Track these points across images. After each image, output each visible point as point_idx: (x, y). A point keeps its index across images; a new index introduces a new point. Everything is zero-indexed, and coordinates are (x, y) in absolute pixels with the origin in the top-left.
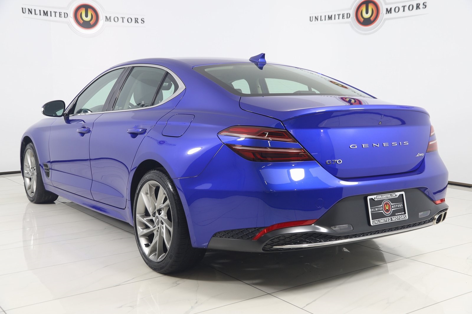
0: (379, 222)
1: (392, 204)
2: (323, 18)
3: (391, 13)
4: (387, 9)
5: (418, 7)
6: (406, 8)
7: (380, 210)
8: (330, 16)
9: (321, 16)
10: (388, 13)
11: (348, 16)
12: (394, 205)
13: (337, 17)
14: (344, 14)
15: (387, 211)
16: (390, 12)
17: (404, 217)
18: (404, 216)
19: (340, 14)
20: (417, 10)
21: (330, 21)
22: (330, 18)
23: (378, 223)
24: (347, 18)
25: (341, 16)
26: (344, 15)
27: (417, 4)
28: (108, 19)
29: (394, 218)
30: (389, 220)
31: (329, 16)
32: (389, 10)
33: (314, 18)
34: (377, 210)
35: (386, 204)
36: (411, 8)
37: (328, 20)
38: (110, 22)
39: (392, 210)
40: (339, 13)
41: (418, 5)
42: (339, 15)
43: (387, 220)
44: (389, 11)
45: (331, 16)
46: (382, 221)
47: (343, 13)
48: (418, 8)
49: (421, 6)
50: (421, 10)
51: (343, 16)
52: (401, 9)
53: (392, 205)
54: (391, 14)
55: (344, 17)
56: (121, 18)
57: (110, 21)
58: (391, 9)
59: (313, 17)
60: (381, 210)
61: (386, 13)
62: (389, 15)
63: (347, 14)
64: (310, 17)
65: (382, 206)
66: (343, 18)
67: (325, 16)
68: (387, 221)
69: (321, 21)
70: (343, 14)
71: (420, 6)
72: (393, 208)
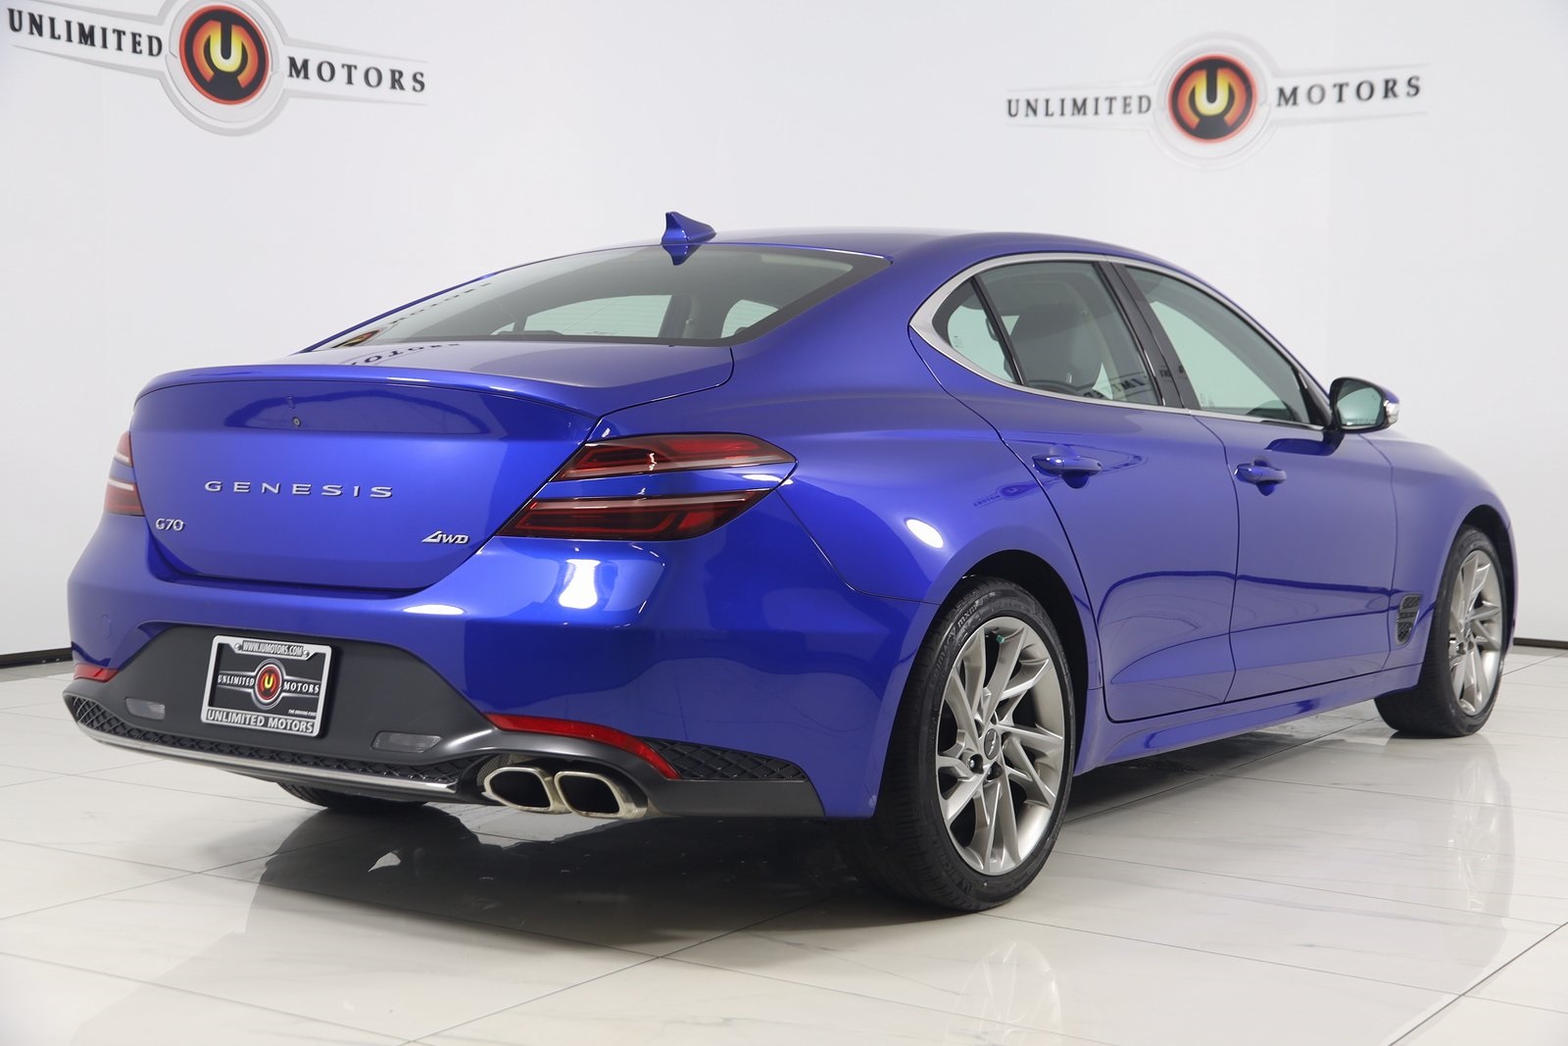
0: (227, 717)
1: (286, 677)
2: (1055, 107)
3: (1295, 103)
4: (1282, 92)
5: (1390, 89)
6: (1349, 93)
7: (244, 686)
8: (1079, 103)
9: (1047, 101)
10: (1287, 101)
11: (1145, 103)
12: (292, 682)
13: (1103, 106)
14: (1130, 97)
15: (267, 693)
16: (1291, 101)
17: (307, 728)
18: (307, 723)
19: (1115, 98)
20: (1386, 101)
21: (1079, 118)
22: (1080, 108)
23: (224, 719)
24: (1140, 111)
25: (1118, 105)
26: (1128, 101)
27: (1387, 82)
28: (298, 69)
29: (276, 720)
30: (256, 722)
31: (1075, 102)
32: (1288, 92)
33: (1023, 105)
34: (236, 682)
35: (271, 672)
36: (1364, 91)
37: (1073, 114)
38: (306, 80)
39: (284, 694)
40: (1111, 95)
41: (1391, 84)
42: (1111, 100)
43: (253, 720)
44: (1288, 97)
45: (1085, 101)
46: (237, 718)
47: (1126, 94)
48: (1390, 94)
49: (1401, 88)
50: (1402, 101)
51: (1126, 105)
52: (1333, 94)
53: (288, 681)
54: (1295, 108)
55: (1128, 109)
56: (343, 66)
57: (306, 77)
58: (1294, 91)
59: (1018, 101)
60: (248, 687)
61: (1279, 105)
62: (1288, 110)
63: (1141, 98)
64: (1010, 102)
65: (253, 674)
66: (1125, 112)
67: (1063, 101)
68: (252, 723)
69: (1048, 118)
70: (1125, 99)
71: (1396, 89)
72: (285, 691)
